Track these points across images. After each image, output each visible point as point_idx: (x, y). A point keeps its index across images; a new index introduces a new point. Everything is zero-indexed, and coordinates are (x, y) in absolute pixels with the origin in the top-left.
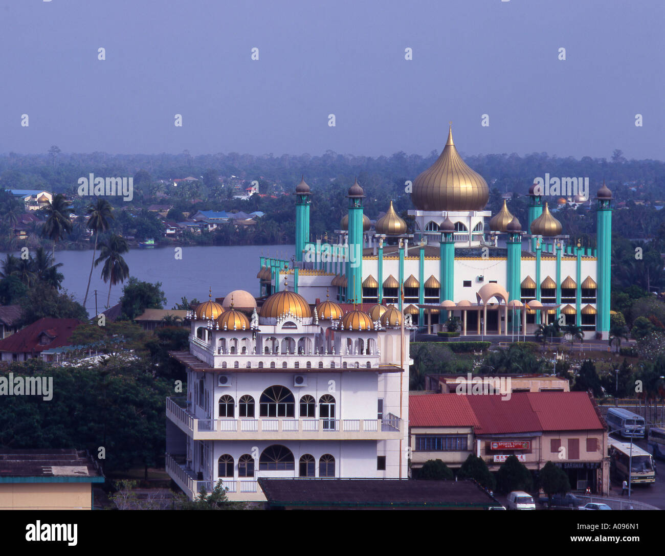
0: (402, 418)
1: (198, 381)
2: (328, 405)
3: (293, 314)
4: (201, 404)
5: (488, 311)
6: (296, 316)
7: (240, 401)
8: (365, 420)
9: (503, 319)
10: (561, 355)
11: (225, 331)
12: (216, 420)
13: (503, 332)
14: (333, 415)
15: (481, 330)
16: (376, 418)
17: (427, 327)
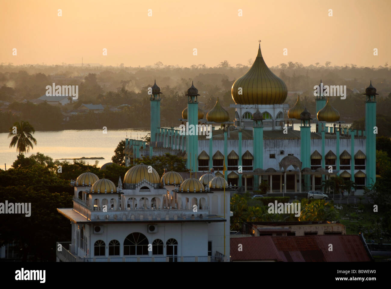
0: (226, 255)
1: (79, 230)
2: (173, 246)
3: (147, 181)
4: (82, 247)
5: (287, 176)
6: (149, 183)
7: (110, 244)
8: (199, 257)
9: (298, 181)
10: (340, 207)
11: (99, 194)
12: (92, 258)
13: (298, 190)
14: (176, 253)
15: (282, 189)
16: (207, 255)
17: (244, 187)
